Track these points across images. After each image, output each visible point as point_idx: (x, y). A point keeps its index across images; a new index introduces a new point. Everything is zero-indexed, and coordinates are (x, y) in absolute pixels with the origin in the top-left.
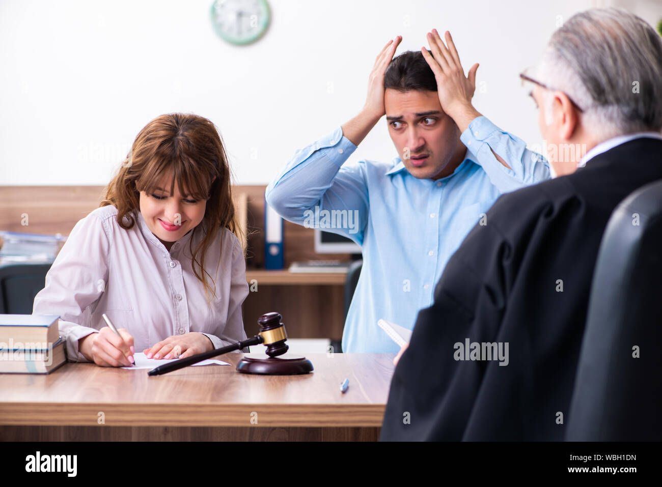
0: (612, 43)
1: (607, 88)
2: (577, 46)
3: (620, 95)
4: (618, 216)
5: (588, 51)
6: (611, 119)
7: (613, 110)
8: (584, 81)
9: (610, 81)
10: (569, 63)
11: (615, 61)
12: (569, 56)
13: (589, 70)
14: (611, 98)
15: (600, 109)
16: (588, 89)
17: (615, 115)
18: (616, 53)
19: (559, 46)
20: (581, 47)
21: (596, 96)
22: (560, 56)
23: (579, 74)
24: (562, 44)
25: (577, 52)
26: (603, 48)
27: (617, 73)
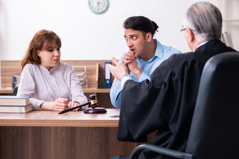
1: (201, 29)
3: (205, 30)
4: (208, 64)
5: (195, 17)
6: (203, 37)
7: (203, 34)
8: (195, 26)
10: (190, 20)
11: (203, 20)
13: (195, 23)
14: (202, 31)
15: (199, 34)
17: (204, 36)
18: (203, 18)
22: (188, 18)
23: (193, 24)
25: (193, 18)
26: (199, 16)
27: (204, 24)
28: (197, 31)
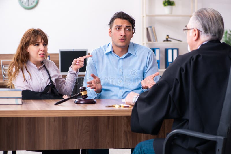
0: (211, 18)
2: (202, 17)
3: (211, 31)
5: (205, 19)
8: (203, 27)
9: (209, 28)
10: (199, 21)
11: (212, 23)
12: (200, 19)
13: (204, 24)
14: (209, 32)
15: (205, 34)
16: (203, 29)
18: (212, 21)
19: (197, 16)
20: (203, 18)
21: (205, 31)
22: (197, 19)
23: (202, 25)
24: (198, 16)
25: (202, 19)
26: (209, 19)
28: (204, 31)
